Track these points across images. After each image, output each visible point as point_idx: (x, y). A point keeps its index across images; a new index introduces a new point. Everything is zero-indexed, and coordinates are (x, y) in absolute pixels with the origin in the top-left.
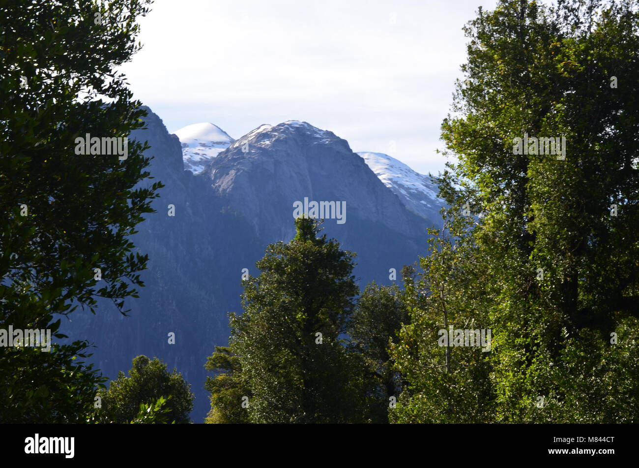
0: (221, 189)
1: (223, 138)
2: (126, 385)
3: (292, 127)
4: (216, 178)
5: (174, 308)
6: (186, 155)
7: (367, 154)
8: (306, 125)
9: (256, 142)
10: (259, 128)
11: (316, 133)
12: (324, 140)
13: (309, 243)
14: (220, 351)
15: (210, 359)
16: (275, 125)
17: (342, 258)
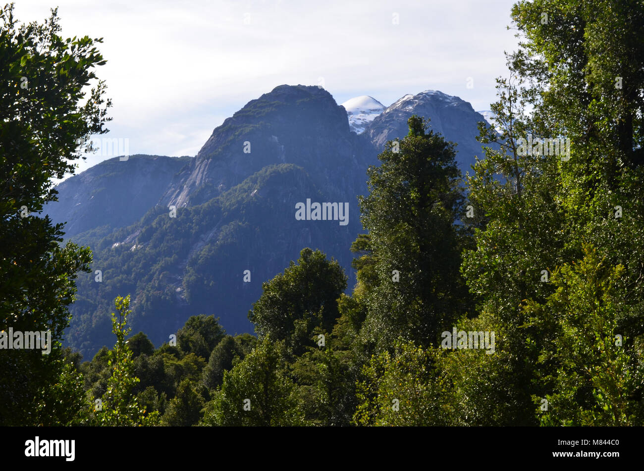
0: (378, 144)
1: (377, 106)
2: (296, 271)
3: (429, 95)
4: (374, 136)
5: (347, 233)
6: (351, 120)
7: (486, 112)
8: (439, 93)
9: (402, 108)
10: (404, 97)
11: (447, 98)
12: (453, 104)
13: (420, 137)
14: (361, 237)
15: (354, 244)
16: (416, 94)
17: (446, 147)
